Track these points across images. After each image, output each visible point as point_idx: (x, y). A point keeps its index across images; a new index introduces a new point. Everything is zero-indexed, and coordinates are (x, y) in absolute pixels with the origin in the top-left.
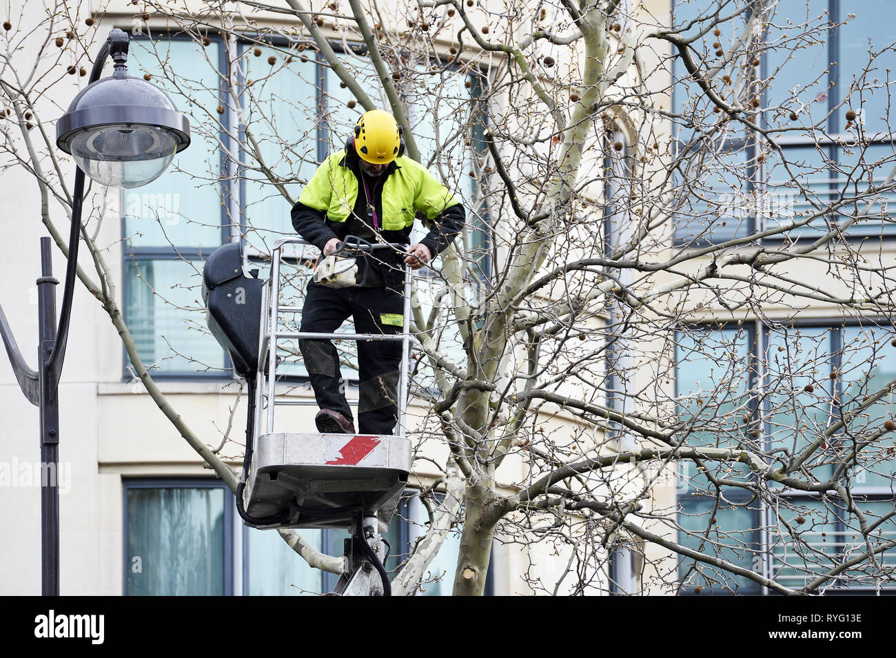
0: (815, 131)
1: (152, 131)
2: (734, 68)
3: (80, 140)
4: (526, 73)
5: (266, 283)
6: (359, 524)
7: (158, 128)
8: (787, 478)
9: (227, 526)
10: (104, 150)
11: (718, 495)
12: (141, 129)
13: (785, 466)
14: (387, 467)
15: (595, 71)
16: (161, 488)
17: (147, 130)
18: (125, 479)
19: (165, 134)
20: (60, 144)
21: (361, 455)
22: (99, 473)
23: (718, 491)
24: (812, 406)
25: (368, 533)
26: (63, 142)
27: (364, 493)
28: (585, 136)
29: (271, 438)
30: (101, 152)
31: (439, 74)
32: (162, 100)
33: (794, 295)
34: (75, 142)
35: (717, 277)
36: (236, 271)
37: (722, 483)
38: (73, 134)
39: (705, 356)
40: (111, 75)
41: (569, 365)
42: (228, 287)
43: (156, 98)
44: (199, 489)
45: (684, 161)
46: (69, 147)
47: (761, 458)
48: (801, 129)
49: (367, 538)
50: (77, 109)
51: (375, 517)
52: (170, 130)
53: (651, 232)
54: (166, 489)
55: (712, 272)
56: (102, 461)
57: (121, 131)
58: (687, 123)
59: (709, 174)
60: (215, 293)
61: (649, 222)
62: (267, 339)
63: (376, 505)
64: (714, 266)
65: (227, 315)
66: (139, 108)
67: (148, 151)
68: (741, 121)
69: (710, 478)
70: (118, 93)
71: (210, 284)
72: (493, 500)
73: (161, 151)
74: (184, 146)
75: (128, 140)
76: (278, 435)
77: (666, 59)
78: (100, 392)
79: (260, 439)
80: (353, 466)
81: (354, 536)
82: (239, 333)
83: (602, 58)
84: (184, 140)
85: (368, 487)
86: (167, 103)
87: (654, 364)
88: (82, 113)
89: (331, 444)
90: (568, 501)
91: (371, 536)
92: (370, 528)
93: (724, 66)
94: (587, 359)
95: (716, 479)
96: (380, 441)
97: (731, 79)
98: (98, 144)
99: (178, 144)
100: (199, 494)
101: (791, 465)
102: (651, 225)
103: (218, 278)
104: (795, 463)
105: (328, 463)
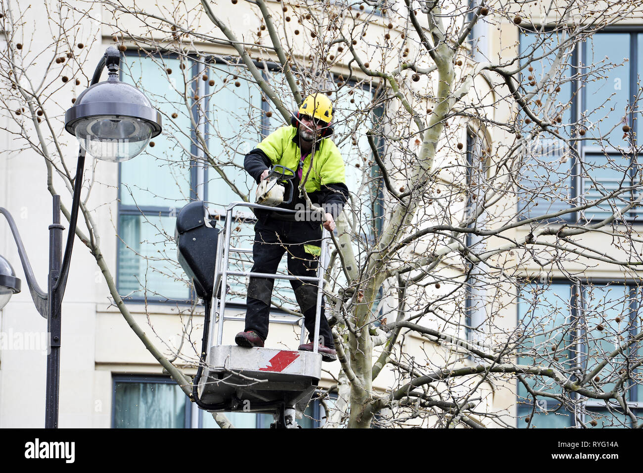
0: (602, 141)
1: (134, 121)
2: (543, 94)
3: (82, 126)
4: (397, 93)
5: (221, 232)
6: (282, 413)
7: (139, 120)
8: (581, 389)
9: (188, 412)
10: (99, 134)
11: (534, 402)
12: (126, 120)
13: (579, 380)
14: (304, 375)
15: (445, 91)
16: (139, 383)
17: (131, 120)
18: (114, 375)
19: (144, 124)
20: (68, 128)
21: (285, 365)
22: (95, 370)
23: (535, 400)
24: (602, 339)
25: (288, 420)
26: (70, 127)
27: (286, 392)
28: (438, 138)
29: (220, 349)
30: (97, 135)
31: (335, 93)
32: (142, 99)
33: (588, 258)
34: (78, 127)
35: (533, 243)
36: (200, 221)
37: (538, 394)
38: (77, 121)
39: (525, 301)
40: (107, 80)
41: (427, 304)
42: (194, 233)
43: (138, 97)
44: (168, 384)
45: (510, 160)
46: (74, 130)
47: (562, 374)
48: (593, 139)
49: (287, 425)
50: (81, 104)
51: (294, 409)
52: (147, 121)
53: (487, 210)
54: (143, 383)
55: (530, 239)
56: (98, 361)
57: (112, 121)
58: (510, 129)
59: (527, 169)
60: (184, 237)
61: (484, 203)
62: (220, 275)
63: (295, 400)
64: (531, 236)
65: (192, 254)
66: (125, 104)
67: (131, 136)
68: (550, 132)
69: (529, 390)
70: (111, 93)
71: (180, 229)
72: (369, 400)
73: (140, 137)
74: (157, 133)
75: (117, 127)
76: (225, 347)
77: (496, 86)
78: (99, 310)
79: (212, 349)
80: (278, 373)
81: (277, 422)
82: (200, 267)
83: (450, 82)
84: (157, 129)
85: (289, 388)
86: (145, 101)
87: (489, 306)
88: (84, 106)
89: (263, 355)
90: (423, 401)
91: (290, 423)
92: (290, 417)
93: (537, 92)
94: (440, 300)
95: (533, 391)
96: (299, 355)
97: (542, 102)
98: (95, 129)
99: (153, 131)
100: (168, 388)
101: (584, 380)
102: (486, 205)
103: (186, 226)
104: (587, 378)
105: (261, 369)
